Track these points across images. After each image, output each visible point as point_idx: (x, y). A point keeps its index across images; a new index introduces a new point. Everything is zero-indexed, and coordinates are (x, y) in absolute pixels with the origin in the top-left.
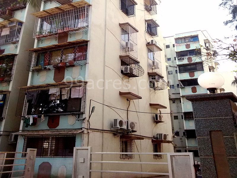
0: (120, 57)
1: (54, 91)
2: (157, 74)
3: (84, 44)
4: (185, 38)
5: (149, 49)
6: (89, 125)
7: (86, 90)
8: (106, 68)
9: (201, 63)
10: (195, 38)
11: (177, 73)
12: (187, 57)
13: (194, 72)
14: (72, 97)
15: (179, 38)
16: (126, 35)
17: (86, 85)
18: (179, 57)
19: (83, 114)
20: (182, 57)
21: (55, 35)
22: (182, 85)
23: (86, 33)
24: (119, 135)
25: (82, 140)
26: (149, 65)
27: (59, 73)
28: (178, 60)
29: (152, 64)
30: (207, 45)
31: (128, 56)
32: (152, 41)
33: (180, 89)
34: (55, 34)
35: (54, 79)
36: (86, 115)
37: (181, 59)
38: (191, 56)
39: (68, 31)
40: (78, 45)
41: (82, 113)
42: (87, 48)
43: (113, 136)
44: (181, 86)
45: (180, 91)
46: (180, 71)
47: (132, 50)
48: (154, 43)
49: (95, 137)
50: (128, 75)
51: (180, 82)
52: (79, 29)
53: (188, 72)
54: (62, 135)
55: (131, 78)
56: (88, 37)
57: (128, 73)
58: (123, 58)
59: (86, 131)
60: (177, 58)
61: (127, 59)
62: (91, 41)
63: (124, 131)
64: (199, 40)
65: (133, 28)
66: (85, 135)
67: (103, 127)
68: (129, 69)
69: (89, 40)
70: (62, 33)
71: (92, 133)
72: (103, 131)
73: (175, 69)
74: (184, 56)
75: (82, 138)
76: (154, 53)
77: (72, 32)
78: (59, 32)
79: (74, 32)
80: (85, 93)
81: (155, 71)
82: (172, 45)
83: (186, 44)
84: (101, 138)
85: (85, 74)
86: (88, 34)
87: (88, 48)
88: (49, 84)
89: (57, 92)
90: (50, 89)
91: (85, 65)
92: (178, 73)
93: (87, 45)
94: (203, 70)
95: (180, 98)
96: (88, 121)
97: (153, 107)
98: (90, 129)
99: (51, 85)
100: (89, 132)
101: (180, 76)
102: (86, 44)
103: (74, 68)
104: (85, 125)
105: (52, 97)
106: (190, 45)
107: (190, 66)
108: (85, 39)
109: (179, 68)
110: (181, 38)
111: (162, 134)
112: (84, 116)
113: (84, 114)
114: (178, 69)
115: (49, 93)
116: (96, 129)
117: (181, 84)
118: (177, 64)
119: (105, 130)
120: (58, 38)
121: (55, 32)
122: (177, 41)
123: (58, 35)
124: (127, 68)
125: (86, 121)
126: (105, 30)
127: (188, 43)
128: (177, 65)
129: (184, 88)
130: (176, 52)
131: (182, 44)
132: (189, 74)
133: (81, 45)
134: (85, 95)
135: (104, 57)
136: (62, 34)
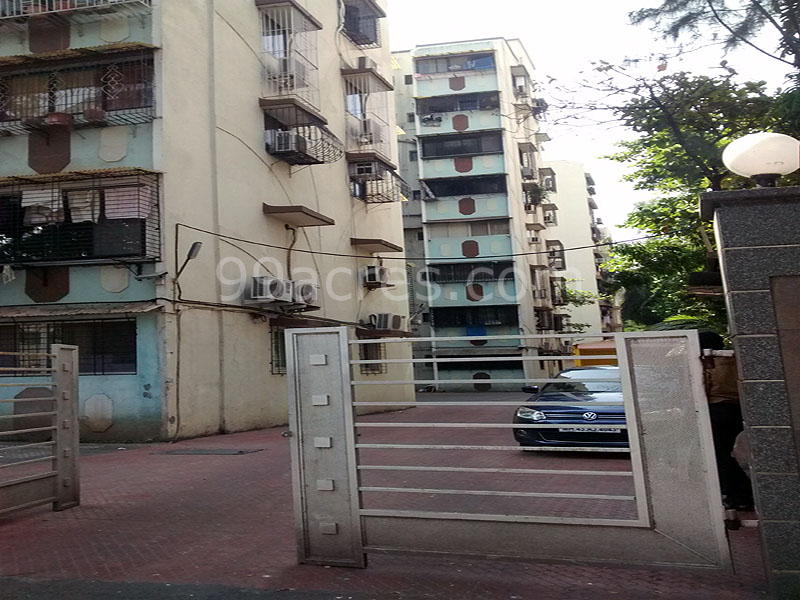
0: (263, 103)
1: (41, 199)
2: (376, 158)
3: (141, 58)
4: (449, 59)
5: (351, 85)
6: (177, 291)
7: (158, 196)
8: (218, 133)
9: (497, 135)
10: (483, 60)
11: (417, 160)
12: (452, 115)
13: (471, 157)
14: (109, 215)
15: (428, 56)
16: (276, 36)
17: (157, 181)
18: (424, 113)
19: (157, 264)
20: (436, 116)
21: (17, 24)
22: (430, 193)
23: (143, 23)
24: (269, 316)
25: (159, 330)
26: (349, 132)
27: (48, 144)
28: (423, 121)
29: (358, 128)
30: (521, 82)
31: (292, 102)
32: (362, 60)
33: (423, 203)
34: (18, 21)
35: (32, 164)
36: (166, 266)
37: (431, 119)
38: (465, 113)
39: (70, 14)
40: (119, 60)
41: (153, 261)
42: (153, 70)
43: (250, 322)
44: (427, 195)
45: (420, 210)
46: (424, 155)
47: (303, 85)
48: (368, 66)
49: (199, 323)
50: (289, 156)
51: (424, 185)
52: (114, 8)
53: (451, 158)
54: (85, 317)
55: (296, 168)
56: (155, 34)
57: (293, 152)
58: (271, 107)
59: (169, 308)
60: (417, 118)
61: (286, 110)
62: (164, 48)
63: (281, 308)
64: (495, 68)
65: (303, 14)
66: (168, 318)
67: (219, 298)
68: (294, 140)
69: (156, 44)
70: (45, 19)
71: (187, 312)
72: (220, 307)
73: (410, 148)
74: (440, 111)
75: (160, 325)
76: (364, 96)
77: (84, 16)
78: (32, 12)
79: (96, 17)
80: (158, 205)
81: (369, 149)
82: (404, 78)
83: (451, 75)
84: (216, 326)
85: (152, 151)
86: (151, 25)
87: (156, 72)
88: (17, 178)
89: (53, 201)
90: (24, 193)
91: (147, 122)
92: (419, 159)
93: (151, 62)
94: (502, 153)
95: (422, 228)
96: (174, 282)
97: (361, 248)
98: (182, 302)
99: (28, 180)
100: (178, 311)
101: (424, 167)
102: (147, 57)
103: (104, 132)
104: (165, 291)
105: (34, 216)
106: (466, 79)
107: (459, 142)
108: (145, 42)
109: (423, 146)
110: (435, 59)
111: (386, 316)
112: (159, 269)
113: (159, 261)
114: (419, 148)
115: (23, 205)
116: (199, 303)
117: (428, 190)
118: (418, 134)
119: (226, 306)
120: (27, 34)
121: (18, 12)
122: (421, 67)
123: (26, 25)
124: (287, 138)
125: (168, 281)
126: (211, 19)
127: (459, 75)
128: (418, 137)
129: (435, 200)
130: (416, 99)
131: (438, 76)
132: (455, 161)
133: (129, 59)
134: (159, 212)
135: (211, 101)
136: (47, 23)
